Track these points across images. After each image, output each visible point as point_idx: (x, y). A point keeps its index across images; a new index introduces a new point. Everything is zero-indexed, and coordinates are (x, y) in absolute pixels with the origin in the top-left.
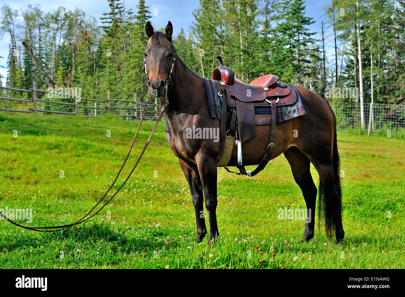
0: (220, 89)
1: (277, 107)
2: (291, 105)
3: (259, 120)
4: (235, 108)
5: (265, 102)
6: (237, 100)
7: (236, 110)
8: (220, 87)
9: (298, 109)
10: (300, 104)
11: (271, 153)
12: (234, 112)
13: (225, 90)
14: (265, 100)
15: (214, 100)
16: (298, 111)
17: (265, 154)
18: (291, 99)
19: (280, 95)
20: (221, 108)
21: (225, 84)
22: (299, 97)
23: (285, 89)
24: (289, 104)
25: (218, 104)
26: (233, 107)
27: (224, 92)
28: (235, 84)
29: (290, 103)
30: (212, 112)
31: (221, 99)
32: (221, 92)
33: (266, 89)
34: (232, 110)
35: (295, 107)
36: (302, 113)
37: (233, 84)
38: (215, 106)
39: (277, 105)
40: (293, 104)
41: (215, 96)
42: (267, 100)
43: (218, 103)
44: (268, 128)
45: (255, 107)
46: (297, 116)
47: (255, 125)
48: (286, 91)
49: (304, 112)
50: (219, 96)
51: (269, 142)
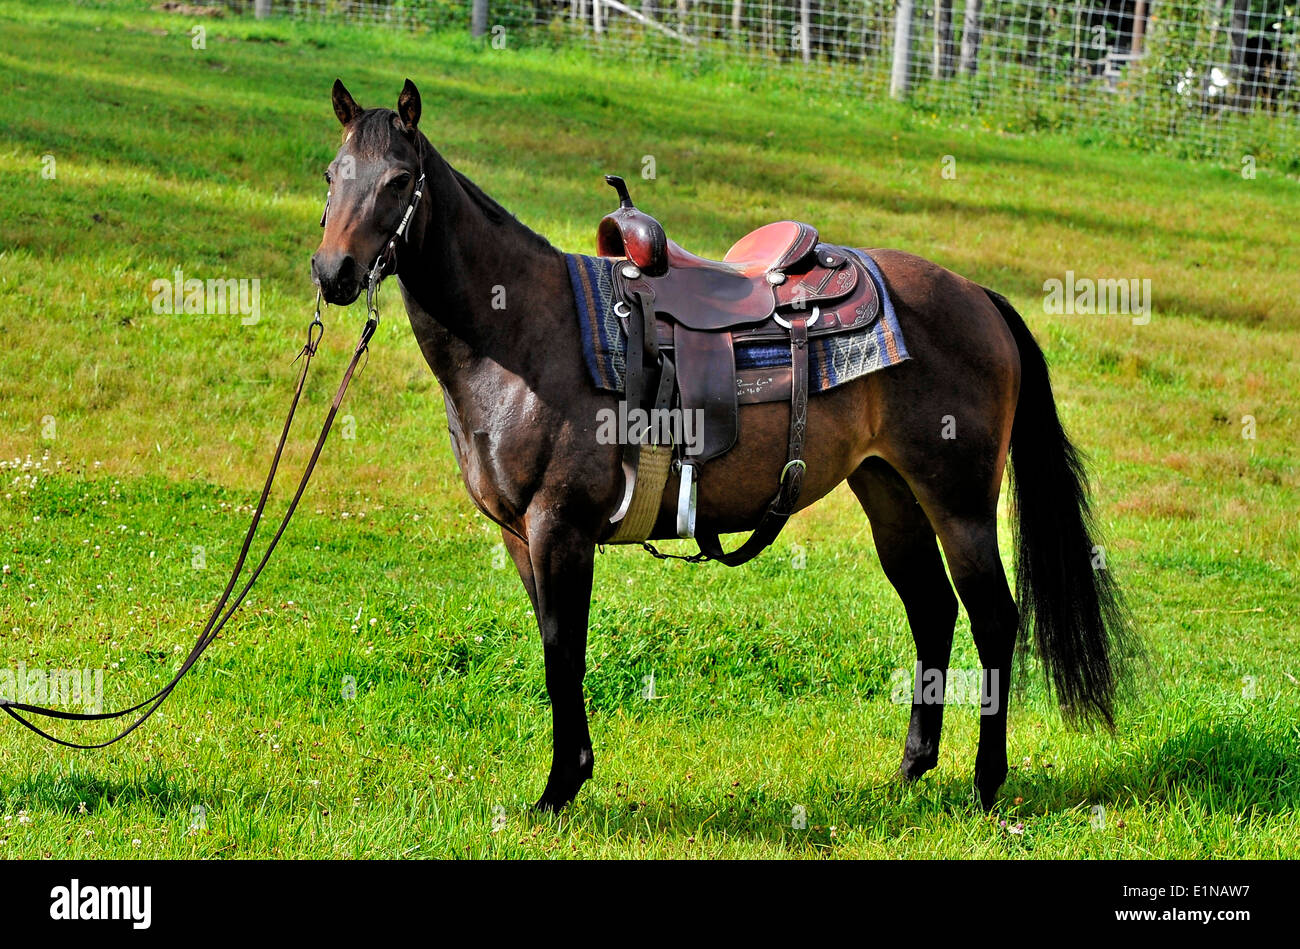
0: (622, 292)
1: (812, 340)
2: (860, 331)
3: (754, 387)
4: (671, 354)
5: (771, 325)
6: (676, 326)
7: (674, 363)
8: (620, 283)
9: (882, 342)
10: (889, 324)
11: (794, 493)
12: (668, 368)
13: (637, 296)
14: (771, 318)
15: (602, 331)
16: (884, 352)
17: (776, 495)
18: (859, 308)
19: (823, 297)
20: (625, 356)
21: (637, 274)
22: (886, 299)
23: (842, 275)
24: (853, 327)
25: (615, 344)
26: (665, 351)
27: (635, 304)
28: (670, 269)
29: (857, 324)
30: (595, 373)
31: (625, 326)
32: (624, 305)
33: (777, 278)
34: (662, 360)
35: (871, 338)
36: (898, 355)
37: (666, 272)
38: (606, 351)
39: (812, 334)
40: (866, 327)
41: (602, 317)
42: (778, 318)
43: (615, 342)
44: (782, 411)
45: (737, 346)
46: (880, 367)
47: (736, 405)
48: (845, 282)
49: (904, 352)
50: (619, 318)
51: (788, 456)
